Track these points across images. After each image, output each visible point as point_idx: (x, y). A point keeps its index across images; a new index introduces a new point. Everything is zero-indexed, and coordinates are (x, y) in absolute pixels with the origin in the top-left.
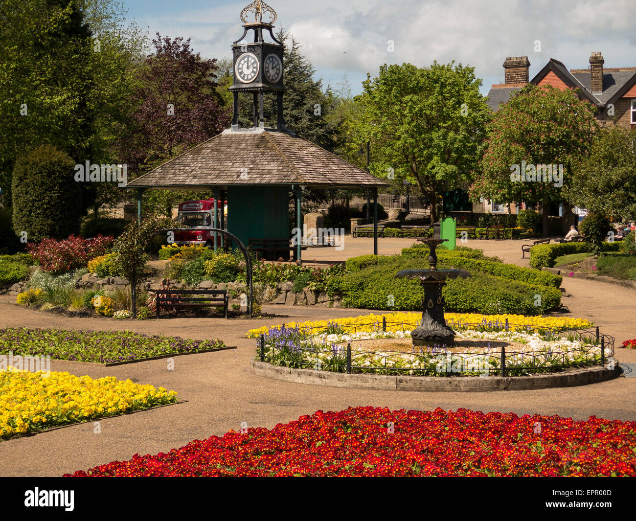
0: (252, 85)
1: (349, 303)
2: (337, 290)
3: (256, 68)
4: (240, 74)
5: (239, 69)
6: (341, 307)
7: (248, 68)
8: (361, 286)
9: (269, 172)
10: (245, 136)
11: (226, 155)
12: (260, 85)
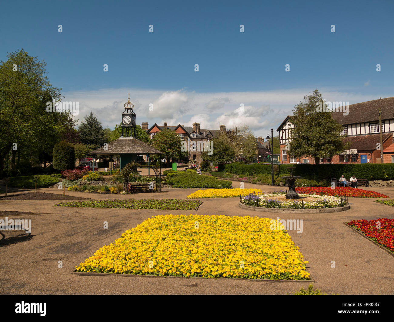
0: (129, 125)
1: (175, 187)
2: (171, 183)
3: (130, 120)
4: (124, 122)
5: (124, 120)
6: (172, 188)
7: (127, 120)
8: (178, 182)
9: (139, 150)
10: (127, 139)
11: (122, 145)
12: (131, 125)
